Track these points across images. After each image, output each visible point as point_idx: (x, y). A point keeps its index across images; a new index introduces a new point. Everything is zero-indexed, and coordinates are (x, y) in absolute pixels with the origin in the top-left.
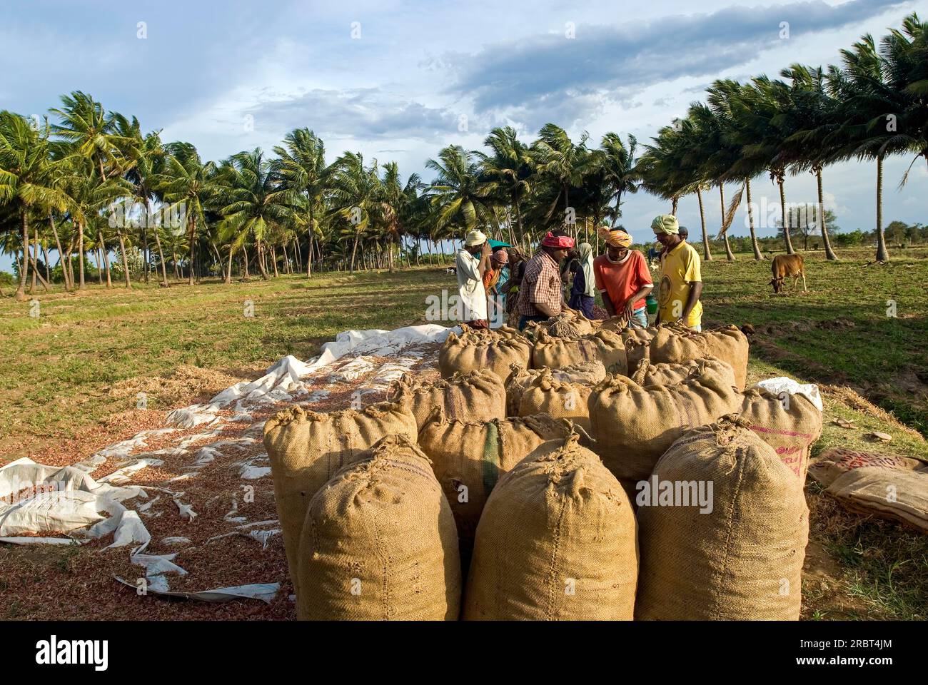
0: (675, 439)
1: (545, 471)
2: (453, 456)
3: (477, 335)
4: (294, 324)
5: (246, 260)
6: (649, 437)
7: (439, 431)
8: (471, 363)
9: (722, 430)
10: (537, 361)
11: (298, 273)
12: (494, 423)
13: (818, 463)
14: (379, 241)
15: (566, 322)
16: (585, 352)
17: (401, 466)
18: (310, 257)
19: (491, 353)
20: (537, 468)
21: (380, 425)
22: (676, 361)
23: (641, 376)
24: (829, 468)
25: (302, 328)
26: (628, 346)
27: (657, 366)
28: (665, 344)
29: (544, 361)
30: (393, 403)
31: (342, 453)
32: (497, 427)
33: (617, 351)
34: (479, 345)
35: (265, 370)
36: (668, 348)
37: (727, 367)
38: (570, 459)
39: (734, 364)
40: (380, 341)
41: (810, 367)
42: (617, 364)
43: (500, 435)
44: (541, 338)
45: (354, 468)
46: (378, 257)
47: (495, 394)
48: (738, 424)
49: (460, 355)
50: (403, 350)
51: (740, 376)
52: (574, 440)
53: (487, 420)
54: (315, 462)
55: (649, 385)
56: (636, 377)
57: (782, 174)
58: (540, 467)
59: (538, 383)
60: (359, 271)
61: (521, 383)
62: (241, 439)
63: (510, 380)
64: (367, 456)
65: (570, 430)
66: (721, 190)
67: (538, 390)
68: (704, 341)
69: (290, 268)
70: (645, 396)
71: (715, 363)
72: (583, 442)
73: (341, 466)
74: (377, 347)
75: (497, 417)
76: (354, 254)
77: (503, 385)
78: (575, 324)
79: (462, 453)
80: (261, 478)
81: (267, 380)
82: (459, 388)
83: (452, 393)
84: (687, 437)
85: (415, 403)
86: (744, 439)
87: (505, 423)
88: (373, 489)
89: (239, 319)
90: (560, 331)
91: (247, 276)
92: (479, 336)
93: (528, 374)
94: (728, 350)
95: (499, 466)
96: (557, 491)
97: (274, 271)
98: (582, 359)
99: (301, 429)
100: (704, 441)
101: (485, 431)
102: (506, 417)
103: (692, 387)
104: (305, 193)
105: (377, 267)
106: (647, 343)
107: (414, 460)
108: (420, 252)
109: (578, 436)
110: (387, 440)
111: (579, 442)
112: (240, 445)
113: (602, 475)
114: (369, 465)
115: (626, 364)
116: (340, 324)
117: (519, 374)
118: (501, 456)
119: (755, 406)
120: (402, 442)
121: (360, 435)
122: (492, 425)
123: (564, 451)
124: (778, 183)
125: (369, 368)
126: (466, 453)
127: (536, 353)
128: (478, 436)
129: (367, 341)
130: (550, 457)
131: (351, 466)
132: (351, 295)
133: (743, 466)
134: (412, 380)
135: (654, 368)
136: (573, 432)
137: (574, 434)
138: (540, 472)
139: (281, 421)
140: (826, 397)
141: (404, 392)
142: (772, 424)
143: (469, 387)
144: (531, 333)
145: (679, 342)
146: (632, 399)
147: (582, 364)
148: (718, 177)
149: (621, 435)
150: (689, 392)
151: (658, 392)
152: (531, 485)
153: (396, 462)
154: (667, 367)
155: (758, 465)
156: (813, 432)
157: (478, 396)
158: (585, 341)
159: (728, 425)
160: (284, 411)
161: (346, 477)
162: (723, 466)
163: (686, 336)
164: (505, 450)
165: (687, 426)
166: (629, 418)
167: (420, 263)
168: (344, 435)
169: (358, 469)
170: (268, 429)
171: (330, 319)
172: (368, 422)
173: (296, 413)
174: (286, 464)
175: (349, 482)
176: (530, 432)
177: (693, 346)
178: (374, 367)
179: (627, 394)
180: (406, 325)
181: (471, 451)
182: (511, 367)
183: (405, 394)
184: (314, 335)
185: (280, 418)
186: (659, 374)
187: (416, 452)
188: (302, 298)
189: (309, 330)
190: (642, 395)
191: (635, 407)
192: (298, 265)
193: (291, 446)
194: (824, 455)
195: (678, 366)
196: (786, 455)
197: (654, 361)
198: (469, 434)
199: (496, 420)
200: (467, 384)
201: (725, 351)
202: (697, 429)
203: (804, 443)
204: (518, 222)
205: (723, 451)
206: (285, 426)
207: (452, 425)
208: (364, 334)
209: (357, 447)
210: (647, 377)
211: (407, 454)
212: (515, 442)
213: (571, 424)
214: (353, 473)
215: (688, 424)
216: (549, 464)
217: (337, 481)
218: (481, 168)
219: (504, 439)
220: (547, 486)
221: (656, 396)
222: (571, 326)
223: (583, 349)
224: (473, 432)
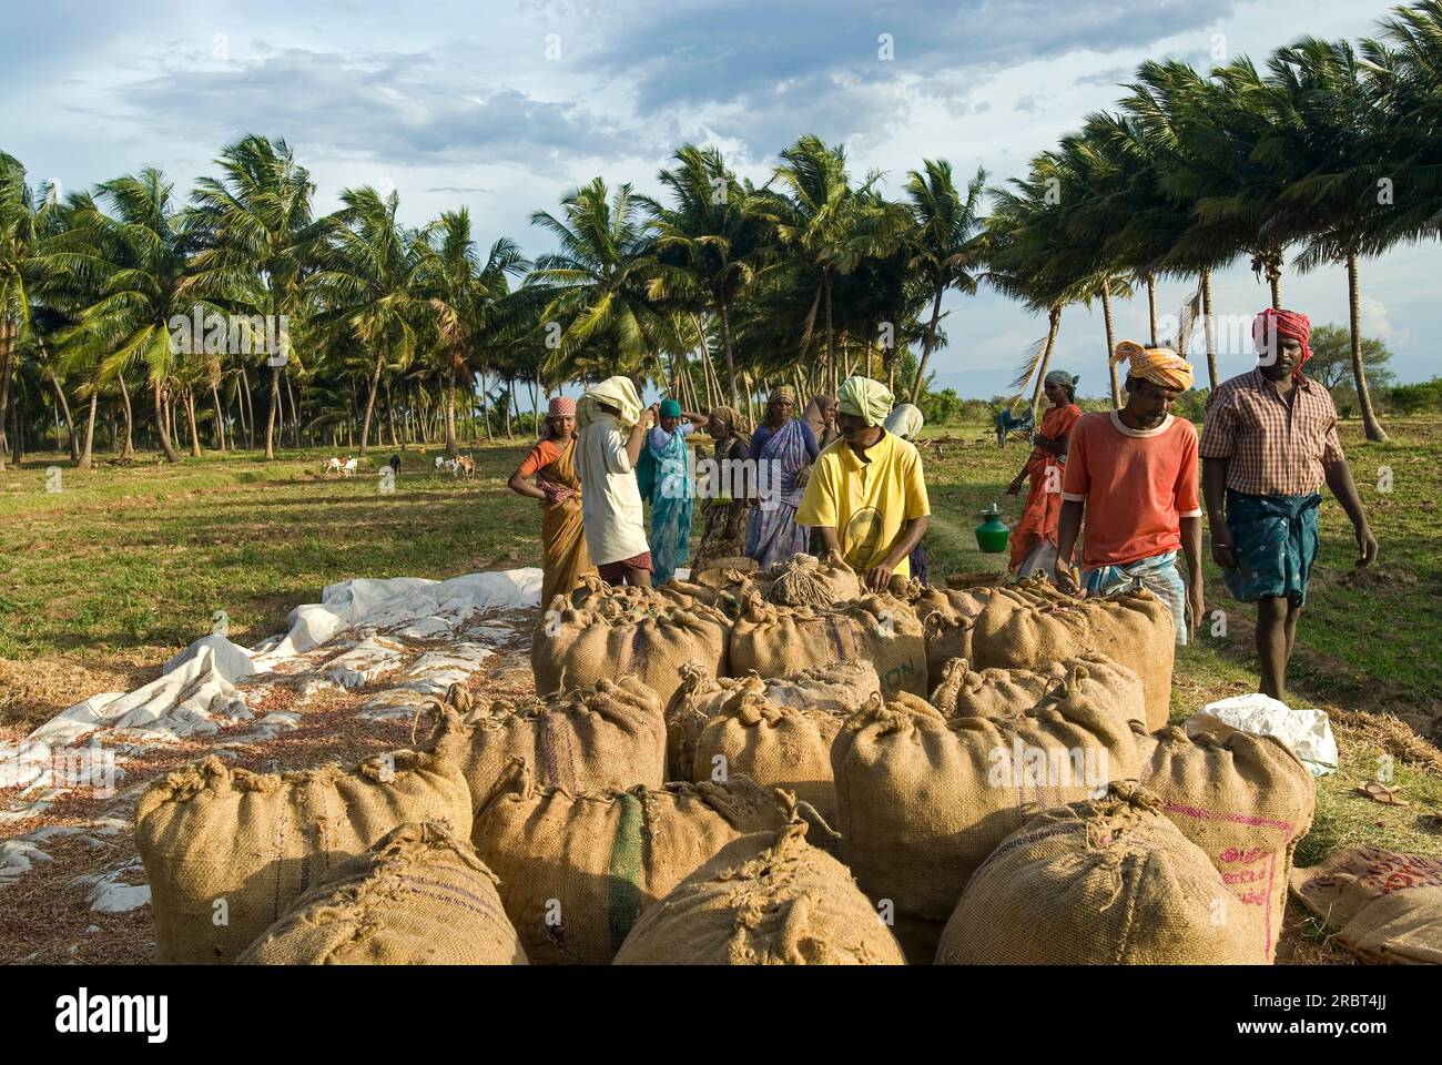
0: (1008, 831)
1: (731, 902)
2: (548, 866)
3: (616, 599)
4: (230, 562)
5: (129, 416)
6: (954, 828)
7: (519, 811)
8: (599, 663)
9: (1101, 816)
10: (738, 658)
11: (244, 448)
12: (636, 795)
13: (1323, 878)
14: (424, 383)
15: (807, 572)
16: (839, 642)
17: (431, 889)
18: (273, 414)
19: (642, 640)
20: (715, 895)
21: (392, 801)
22: (1026, 662)
23: (950, 694)
24: (1345, 889)
25: (247, 573)
26: (931, 628)
27: (984, 673)
28: (1004, 626)
29: (753, 659)
30: (421, 754)
31: (306, 861)
32: (643, 803)
33: (903, 639)
34: (617, 623)
35: (161, 666)
36: (1009, 635)
37: (1128, 678)
38: (784, 875)
39: (1144, 671)
40: (418, 602)
41: (1322, 670)
42: (904, 667)
43: (647, 820)
44: (748, 612)
45: (330, 896)
46: (424, 417)
47: (642, 731)
48: (1134, 802)
49: (577, 644)
50: (467, 622)
51: (1158, 696)
52: (797, 834)
53: (625, 785)
54: (246, 882)
55: (963, 717)
56: (940, 698)
57: (1277, 261)
58: (722, 894)
59: (733, 708)
60: (381, 447)
61: (700, 707)
62: (97, 823)
63: (678, 699)
64: (360, 869)
65: (790, 815)
66: (1150, 292)
67: (734, 724)
68: (1083, 622)
69: (227, 437)
70: (950, 740)
71: (1104, 668)
72: (817, 838)
73: (304, 889)
74: (411, 615)
75: (642, 783)
76: (370, 411)
77: (660, 714)
78: (825, 577)
79: (565, 859)
80: (138, 910)
81: (162, 689)
82: (568, 718)
83: (551, 729)
84: (1030, 829)
85: (473, 749)
86: (1146, 834)
87: (659, 796)
88: (367, 942)
89: (107, 550)
90: (792, 591)
91: (131, 453)
92: (622, 601)
93: (717, 687)
94: (1132, 641)
95: (643, 888)
96: (752, 945)
97: (191, 443)
98: (831, 657)
99: (221, 809)
100: (1062, 839)
101: (616, 813)
102: (665, 781)
103: (1047, 722)
104: (265, 278)
105: (420, 439)
106: (970, 622)
107: (461, 877)
108: (513, 408)
109: (805, 827)
110: (403, 835)
111: (809, 839)
112: (95, 836)
113: (850, 910)
114: (362, 889)
115: (924, 667)
116: (334, 566)
117: (700, 685)
118: (649, 865)
119: (1178, 762)
120: (435, 838)
121: (347, 823)
122: (633, 799)
123: (774, 859)
124: (1268, 278)
125: (392, 662)
126: (575, 858)
127: (737, 642)
128: (601, 824)
129: (389, 603)
130: (745, 872)
131: (324, 890)
132: (360, 499)
133: (1134, 893)
134: (471, 699)
135: (978, 678)
136: (796, 817)
137: (797, 822)
138: (720, 904)
139: (177, 791)
140: (1346, 735)
141: (451, 726)
142: (1212, 801)
143: (589, 716)
144: (733, 597)
145: (1033, 623)
146: (921, 748)
147: (830, 667)
148: (1147, 262)
149: (898, 824)
150: (1038, 733)
151: (976, 734)
152: (700, 931)
153: (421, 881)
154: (1005, 676)
155: (1166, 892)
156: (1296, 818)
157: (607, 736)
158: (839, 618)
159: (1115, 803)
160: (184, 770)
161: (309, 917)
162: (1096, 893)
163: (1047, 610)
164: (657, 852)
165: (1034, 805)
166: (915, 788)
167: (514, 433)
168: (311, 821)
169: (338, 897)
170: (146, 809)
171: (311, 553)
172: (366, 792)
173: (209, 774)
174: (184, 886)
175: (314, 926)
176: (707, 814)
177: (1061, 633)
178: (401, 660)
179: (913, 736)
180: (475, 569)
181: (586, 855)
182: (681, 672)
183: (452, 731)
184: (273, 588)
185: (174, 785)
186: (987, 691)
187: (465, 860)
188: (252, 504)
189: (263, 577)
190: (943, 739)
191: (927, 763)
192: (247, 431)
193: (195, 847)
194: (1335, 861)
195: (1028, 674)
196: (1240, 865)
197: (980, 663)
198: (581, 820)
199: (641, 788)
200: (585, 710)
201: (1127, 642)
202: (1052, 813)
203: (1279, 842)
204: (725, 349)
205: (1097, 861)
206: (184, 803)
207: (548, 799)
208: (385, 587)
209: (340, 848)
210: (961, 697)
211: (446, 864)
212: (679, 835)
213: (792, 800)
214: (326, 909)
215: (1036, 800)
216: (741, 886)
217: (289, 925)
218: (652, 232)
219: (655, 830)
220: (733, 934)
221: (971, 739)
222: (817, 583)
223: (834, 636)
224: (591, 814)
